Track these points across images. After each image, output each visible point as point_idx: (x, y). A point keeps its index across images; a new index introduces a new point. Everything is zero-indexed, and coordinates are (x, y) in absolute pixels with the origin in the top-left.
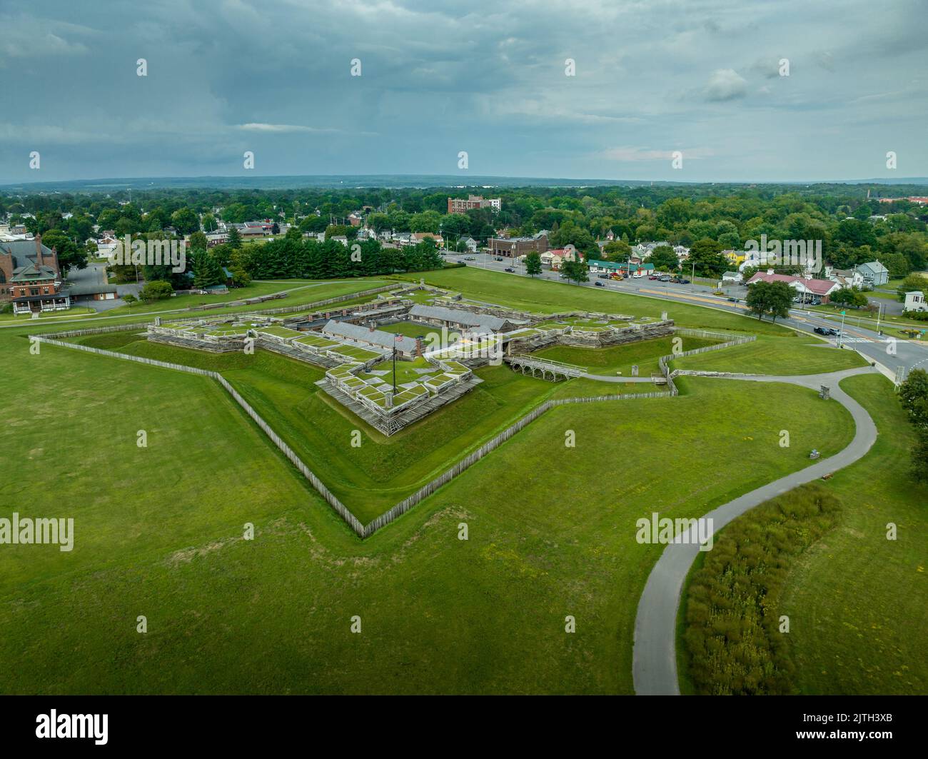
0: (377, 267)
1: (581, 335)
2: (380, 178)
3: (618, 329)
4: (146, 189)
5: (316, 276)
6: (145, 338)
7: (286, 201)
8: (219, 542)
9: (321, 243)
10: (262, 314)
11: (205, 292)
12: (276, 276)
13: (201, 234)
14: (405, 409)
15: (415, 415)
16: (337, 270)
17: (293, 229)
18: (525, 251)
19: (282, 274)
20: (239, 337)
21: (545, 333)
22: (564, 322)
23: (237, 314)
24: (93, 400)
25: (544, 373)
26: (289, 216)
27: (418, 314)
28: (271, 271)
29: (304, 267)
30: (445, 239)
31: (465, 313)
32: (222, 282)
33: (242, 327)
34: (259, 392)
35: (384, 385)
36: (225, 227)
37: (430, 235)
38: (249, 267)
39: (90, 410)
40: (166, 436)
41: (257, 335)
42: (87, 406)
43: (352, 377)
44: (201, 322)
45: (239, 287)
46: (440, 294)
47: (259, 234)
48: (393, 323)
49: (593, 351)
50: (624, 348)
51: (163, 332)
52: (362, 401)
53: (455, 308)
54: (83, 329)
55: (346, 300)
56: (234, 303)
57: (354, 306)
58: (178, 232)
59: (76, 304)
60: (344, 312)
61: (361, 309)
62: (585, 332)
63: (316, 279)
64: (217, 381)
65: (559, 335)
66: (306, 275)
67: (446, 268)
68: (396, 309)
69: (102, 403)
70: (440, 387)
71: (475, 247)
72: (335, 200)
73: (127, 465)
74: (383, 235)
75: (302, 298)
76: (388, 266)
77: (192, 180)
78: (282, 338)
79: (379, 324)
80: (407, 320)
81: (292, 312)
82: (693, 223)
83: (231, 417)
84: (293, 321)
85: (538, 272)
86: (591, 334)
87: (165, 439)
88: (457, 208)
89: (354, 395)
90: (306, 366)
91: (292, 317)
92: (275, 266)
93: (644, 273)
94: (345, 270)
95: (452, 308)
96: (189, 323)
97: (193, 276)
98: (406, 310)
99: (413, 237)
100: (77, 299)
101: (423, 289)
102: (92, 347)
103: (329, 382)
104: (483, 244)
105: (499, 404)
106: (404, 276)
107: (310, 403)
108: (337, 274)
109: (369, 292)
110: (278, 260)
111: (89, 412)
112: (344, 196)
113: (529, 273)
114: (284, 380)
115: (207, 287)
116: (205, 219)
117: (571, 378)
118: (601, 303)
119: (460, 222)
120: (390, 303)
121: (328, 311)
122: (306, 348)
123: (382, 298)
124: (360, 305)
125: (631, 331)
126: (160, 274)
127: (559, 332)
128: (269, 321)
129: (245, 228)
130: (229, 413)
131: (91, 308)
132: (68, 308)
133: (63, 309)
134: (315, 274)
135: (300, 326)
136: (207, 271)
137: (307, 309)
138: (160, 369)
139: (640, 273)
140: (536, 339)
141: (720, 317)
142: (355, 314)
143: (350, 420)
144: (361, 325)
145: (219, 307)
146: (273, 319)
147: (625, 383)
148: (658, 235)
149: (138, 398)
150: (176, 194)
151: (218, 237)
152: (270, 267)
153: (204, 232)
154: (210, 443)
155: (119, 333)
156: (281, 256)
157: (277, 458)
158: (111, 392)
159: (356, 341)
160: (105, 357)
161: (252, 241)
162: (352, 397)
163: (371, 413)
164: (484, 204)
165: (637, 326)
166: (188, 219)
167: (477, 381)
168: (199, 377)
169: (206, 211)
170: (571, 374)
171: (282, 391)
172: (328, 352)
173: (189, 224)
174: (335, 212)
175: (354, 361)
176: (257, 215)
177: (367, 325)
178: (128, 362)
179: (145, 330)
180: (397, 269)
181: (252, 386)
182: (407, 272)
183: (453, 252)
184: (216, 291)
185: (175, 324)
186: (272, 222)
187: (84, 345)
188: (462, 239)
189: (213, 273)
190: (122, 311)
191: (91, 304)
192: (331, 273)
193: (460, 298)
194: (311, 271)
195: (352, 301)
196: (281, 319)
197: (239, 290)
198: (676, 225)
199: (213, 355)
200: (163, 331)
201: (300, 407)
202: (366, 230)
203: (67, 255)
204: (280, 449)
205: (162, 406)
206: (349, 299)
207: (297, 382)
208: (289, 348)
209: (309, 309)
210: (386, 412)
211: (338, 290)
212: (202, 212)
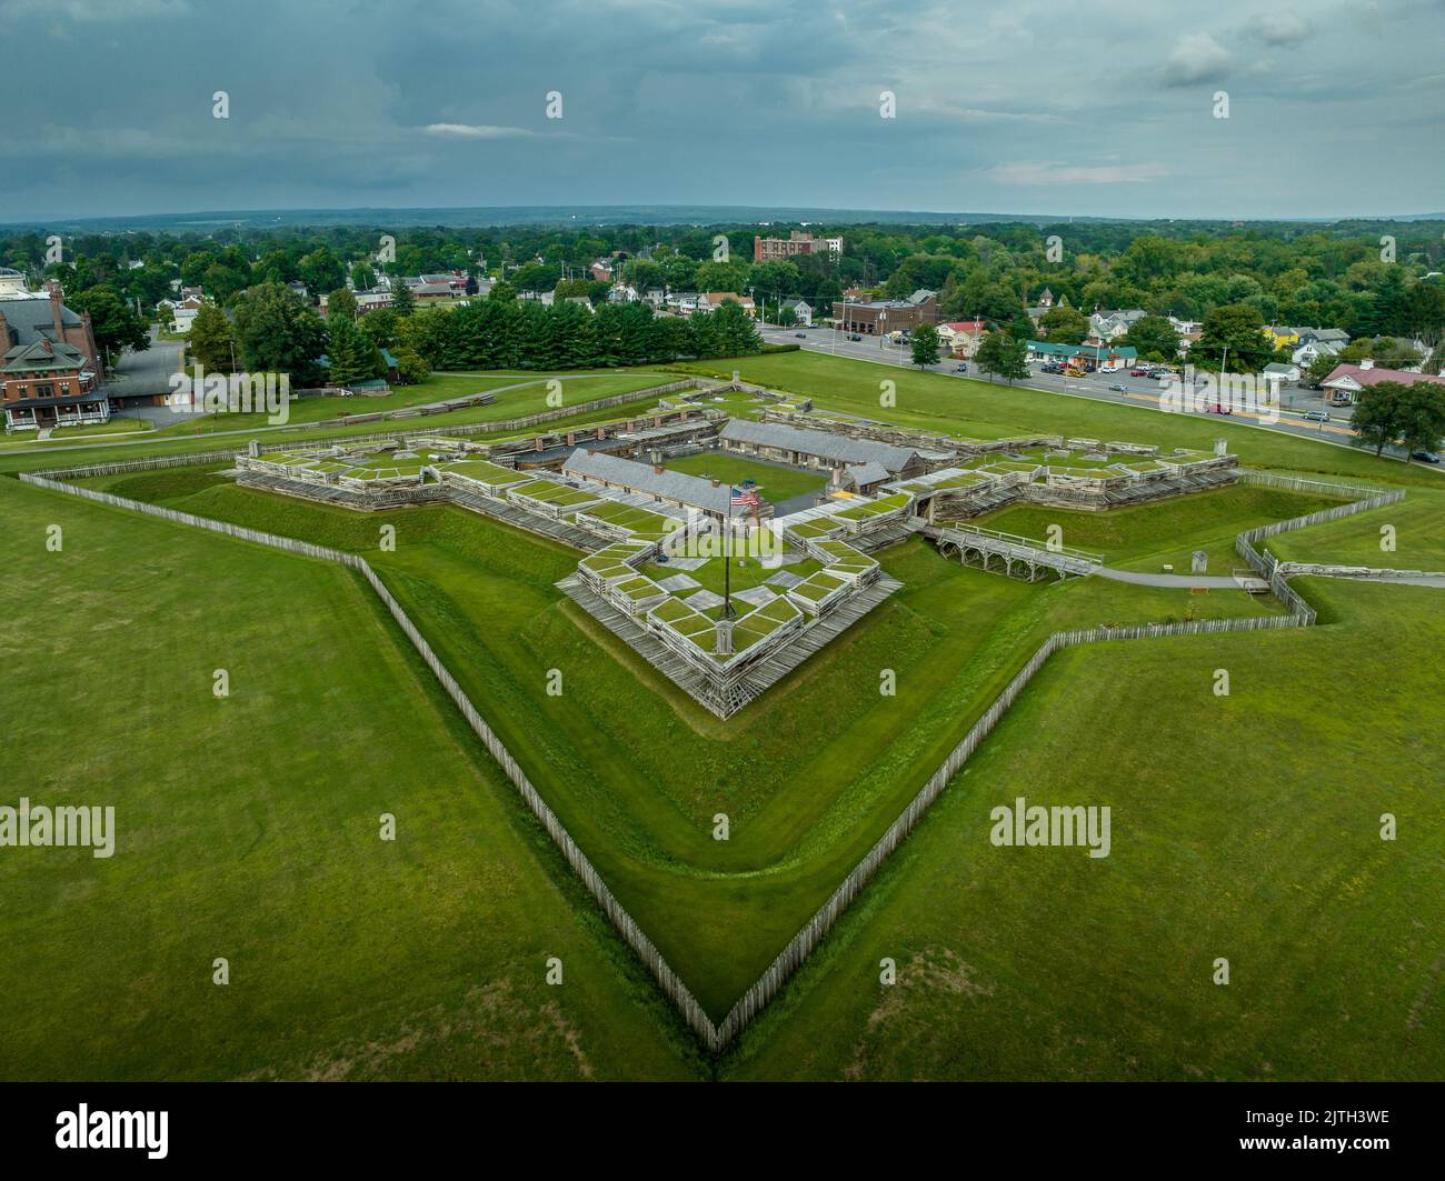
0: (648, 350)
1: (1067, 485)
2: (634, 211)
3: (1138, 473)
4: (268, 227)
5: (543, 365)
6: (233, 480)
7: (487, 242)
8: (338, 1057)
9: (550, 308)
10: (450, 435)
11: (349, 393)
12: (473, 365)
13: (348, 292)
14: (758, 657)
15: (780, 670)
16: (578, 355)
17: (501, 284)
18: (898, 325)
19: (482, 361)
20: (405, 482)
21: (996, 478)
22: (1022, 457)
23: (404, 434)
24: (110, 614)
25: (1009, 564)
26: (493, 265)
27: (738, 438)
28: (464, 355)
29: (522, 349)
30: (758, 303)
31: (829, 437)
32: (378, 375)
33: (411, 462)
34: (444, 596)
35: (700, 593)
36: (388, 283)
37: (733, 296)
38: (427, 349)
39: (99, 638)
40: (244, 711)
41: (439, 478)
42: (95, 628)
43: (634, 576)
44: (335, 449)
45: (409, 384)
46: (773, 400)
47: (443, 294)
48: (692, 454)
49: (1092, 517)
50: (1150, 510)
51: (264, 469)
52: (662, 634)
53: (804, 426)
54: (121, 461)
55: (599, 409)
56: (400, 412)
57: (617, 421)
58: (310, 291)
59: (121, 413)
60: (601, 432)
61: (630, 426)
62: (1074, 478)
63: (543, 370)
64: (358, 574)
65: (1022, 484)
66: (526, 363)
67: (767, 352)
68: (694, 427)
69: (126, 622)
70: (822, 602)
71: (808, 316)
72: (568, 240)
73: (150, 788)
74: (650, 297)
75: (520, 405)
76: (667, 348)
77: (342, 214)
78: (488, 486)
79: (666, 456)
80: (716, 448)
81: (504, 431)
82: (1184, 279)
83: (383, 666)
84: (506, 450)
85: (934, 359)
86: (1088, 483)
87: (241, 718)
88: (770, 253)
89: (643, 617)
90: (534, 541)
91: (505, 441)
92: (472, 348)
93: (1119, 364)
94: (592, 356)
95: (799, 427)
96: (312, 452)
97: (327, 364)
98: (714, 430)
99: (703, 299)
100: (122, 404)
101: (739, 389)
102: (129, 498)
103: (585, 584)
104: (823, 311)
105: (934, 633)
106: (695, 366)
107: (548, 626)
108: (579, 361)
109: (640, 395)
110: (477, 337)
111: (97, 643)
112: (581, 236)
113: (916, 362)
114: (492, 570)
115: (353, 383)
116: (355, 270)
117: (1069, 575)
118: (1061, 418)
119: (781, 274)
120: (684, 416)
121: (571, 430)
122: (534, 506)
123: (668, 405)
124: (629, 420)
125: (1162, 477)
126: (270, 360)
127: (1024, 477)
128: (462, 448)
129: (422, 284)
130: (378, 656)
131: (144, 421)
132: (104, 421)
133: (95, 421)
134: (540, 361)
135: (521, 459)
136: (352, 355)
137: (531, 426)
138: (249, 546)
139: (1113, 364)
140: (983, 493)
141: (1294, 447)
142: (621, 436)
143: (635, 672)
144: (632, 457)
145: (373, 419)
146: (469, 445)
147: (1188, 589)
148: (1124, 298)
149: (197, 613)
150: (314, 234)
151: (376, 298)
152: (463, 349)
153: (354, 291)
154: (334, 734)
155: (187, 470)
156: (482, 329)
157: (485, 784)
158: (147, 597)
159: (628, 491)
160: (150, 521)
161: (433, 305)
162: (638, 621)
163: (682, 662)
164: (817, 246)
165: (1172, 468)
166: (325, 268)
167: (890, 585)
168: (324, 566)
169: (358, 259)
170: (1070, 569)
171: (488, 595)
172: (579, 516)
173: (328, 277)
174: (568, 259)
175: (632, 537)
176: (441, 264)
177: (645, 458)
178: (194, 530)
179: (232, 464)
180: (683, 353)
181: (430, 583)
182: (698, 359)
183: (772, 326)
184: (368, 391)
185: (286, 454)
186: (465, 275)
187: (116, 494)
188: (788, 303)
189: (362, 359)
190: (201, 426)
191: (148, 413)
192: (567, 360)
193: (808, 407)
194: (534, 357)
195: (609, 411)
196: (484, 446)
197: (410, 388)
198: (1155, 281)
199: (355, 516)
200: (263, 467)
201: (527, 633)
202: (622, 288)
203: (113, 326)
204: (488, 750)
205: (244, 634)
206: (604, 409)
207: (517, 575)
208: (502, 506)
209: (533, 426)
210: (719, 667)
211: (583, 391)
212: (353, 259)
